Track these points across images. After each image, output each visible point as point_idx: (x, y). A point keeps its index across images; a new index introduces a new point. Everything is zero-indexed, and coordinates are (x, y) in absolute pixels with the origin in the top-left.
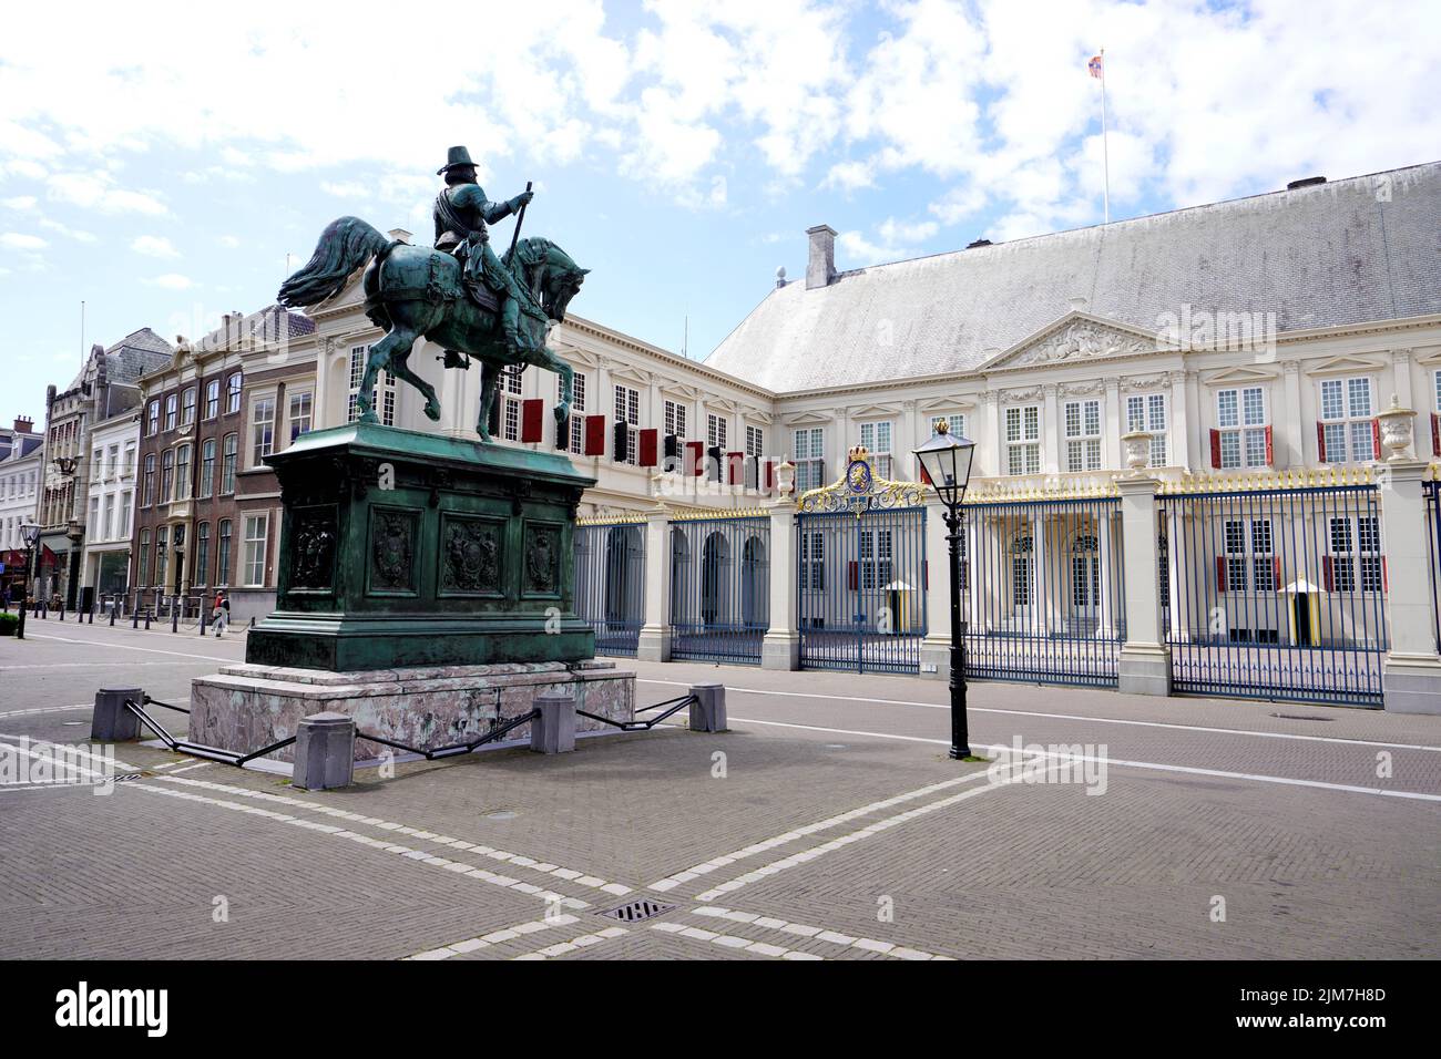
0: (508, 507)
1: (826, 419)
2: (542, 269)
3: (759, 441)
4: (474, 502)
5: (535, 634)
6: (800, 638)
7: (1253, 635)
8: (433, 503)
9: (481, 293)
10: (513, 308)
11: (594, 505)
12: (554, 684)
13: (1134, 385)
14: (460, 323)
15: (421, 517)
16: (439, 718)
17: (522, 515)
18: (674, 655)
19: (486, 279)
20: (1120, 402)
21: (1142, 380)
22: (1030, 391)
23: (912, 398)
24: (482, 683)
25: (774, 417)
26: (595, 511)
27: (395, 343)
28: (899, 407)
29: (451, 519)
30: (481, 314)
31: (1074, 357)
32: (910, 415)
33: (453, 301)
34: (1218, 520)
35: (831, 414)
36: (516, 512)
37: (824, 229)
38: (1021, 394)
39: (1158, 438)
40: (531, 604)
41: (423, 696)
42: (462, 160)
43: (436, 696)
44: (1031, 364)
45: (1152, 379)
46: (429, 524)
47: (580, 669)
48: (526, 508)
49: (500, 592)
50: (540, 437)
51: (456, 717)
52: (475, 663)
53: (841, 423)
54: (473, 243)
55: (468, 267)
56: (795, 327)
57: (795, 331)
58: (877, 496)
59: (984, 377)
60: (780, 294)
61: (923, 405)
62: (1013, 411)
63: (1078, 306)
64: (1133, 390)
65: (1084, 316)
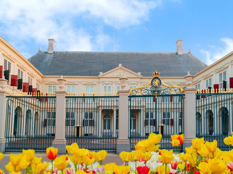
3: (39, 87)
22: (110, 82)
23: (81, 81)
25: (43, 81)
28: (77, 83)
31: (120, 76)
32: (80, 85)
44: (110, 76)
45: (134, 83)
56: (46, 61)
57: (46, 62)
58: (163, 90)
59: (99, 78)
60: (40, 53)
61: (84, 83)
62: (105, 87)
63: (120, 65)
64: (130, 85)
65: (122, 68)
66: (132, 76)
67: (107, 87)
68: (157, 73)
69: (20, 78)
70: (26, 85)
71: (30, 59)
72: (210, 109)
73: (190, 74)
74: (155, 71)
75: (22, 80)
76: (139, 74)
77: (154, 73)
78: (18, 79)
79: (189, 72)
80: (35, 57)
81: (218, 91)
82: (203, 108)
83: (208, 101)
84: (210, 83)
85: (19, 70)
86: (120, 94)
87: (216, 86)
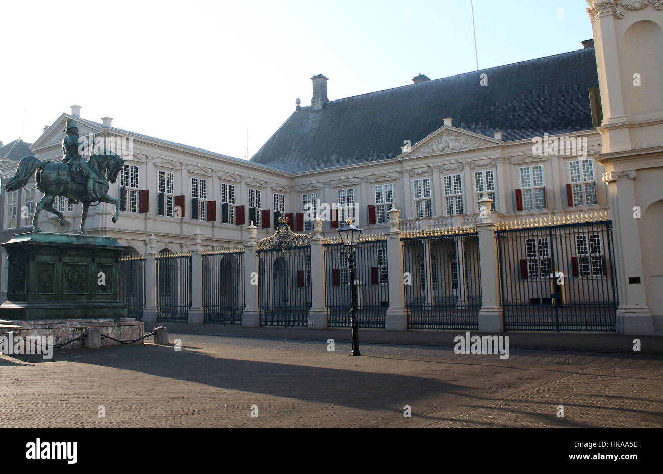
0: (90, 259)
1: (319, 188)
2: (106, 162)
3: (282, 202)
4: (76, 258)
5: (101, 308)
6: (260, 311)
7: (541, 301)
8: (60, 260)
9: (78, 178)
10: (91, 183)
11: (181, 244)
12: (107, 326)
13: (477, 166)
14: (71, 190)
15: (55, 265)
16: (61, 337)
17: (96, 262)
18: (205, 321)
19: (80, 172)
20: (471, 175)
21: (481, 162)
22: (426, 170)
23: (365, 175)
24: (78, 326)
25: (291, 188)
26: (181, 247)
27: (45, 201)
28: (357, 180)
29: (67, 265)
30: (78, 186)
31: (446, 151)
32: (364, 185)
33: (67, 183)
34: (523, 239)
35: (321, 185)
36: (93, 261)
37: (320, 76)
38: (421, 172)
39: (491, 194)
40: (101, 297)
41: (56, 329)
42: (72, 125)
43: (61, 330)
44: (425, 155)
45: (486, 162)
46: (59, 268)
47: (120, 321)
48: (97, 259)
49: (88, 292)
50: (148, 210)
51: (68, 337)
52: (77, 318)
53: (327, 189)
54: (75, 159)
55: (73, 169)
58: (291, 241)
59: (401, 162)
60: (297, 114)
61: (370, 179)
62: (417, 181)
63: (448, 122)
65: (454, 128)
66: (476, 145)
67: (422, 182)
76: (498, 137)
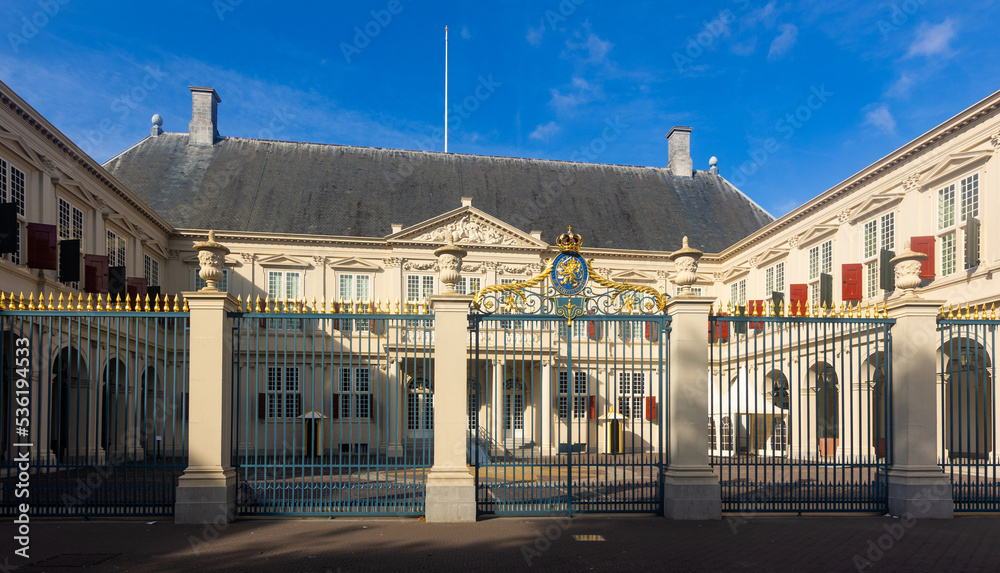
3: (155, 273)
13: (506, 270)
21: (513, 267)
22: (429, 263)
23: (323, 255)
28: (311, 261)
31: (465, 241)
32: (319, 269)
38: (421, 264)
44: (431, 242)
45: (519, 267)
53: (248, 266)
56: (182, 173)
57: (183, 177)
58: (596, 299)
59: (389, 246)
60: (158, 142)
61: (333, 262)
62: (413, 277)
63: (466, 202)
64: (505, 273)
65: (474, 211)
66: (509, 242)
67: (421, 280)
68: (571, 236)
69: (71, 238)
70: (98, 266)
71: (119, 162)
72: (777, 366)
73: (690, 245)
74: (566, 231)
75: (76, 244)
76: (536, 236)
77: (561, 237)
78: (60, 238)
79: (685, 239)
80: (141, 155)
81: (804, 310)
82: (751, 362)
83: (769, 339)
84: (781, 279)
85: (64, 206)
86: (436, 305)
87: (799, 292)
